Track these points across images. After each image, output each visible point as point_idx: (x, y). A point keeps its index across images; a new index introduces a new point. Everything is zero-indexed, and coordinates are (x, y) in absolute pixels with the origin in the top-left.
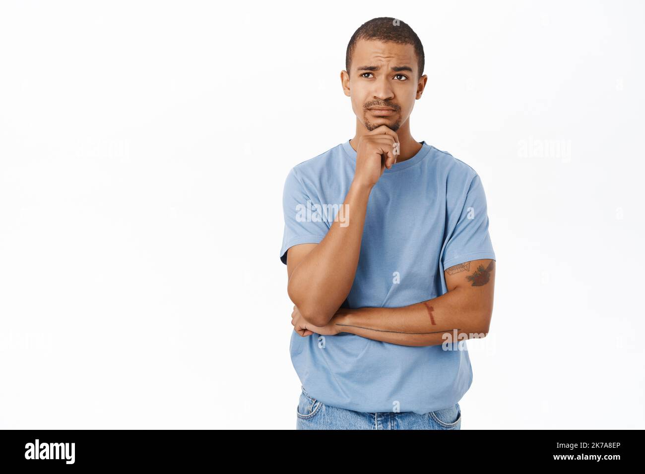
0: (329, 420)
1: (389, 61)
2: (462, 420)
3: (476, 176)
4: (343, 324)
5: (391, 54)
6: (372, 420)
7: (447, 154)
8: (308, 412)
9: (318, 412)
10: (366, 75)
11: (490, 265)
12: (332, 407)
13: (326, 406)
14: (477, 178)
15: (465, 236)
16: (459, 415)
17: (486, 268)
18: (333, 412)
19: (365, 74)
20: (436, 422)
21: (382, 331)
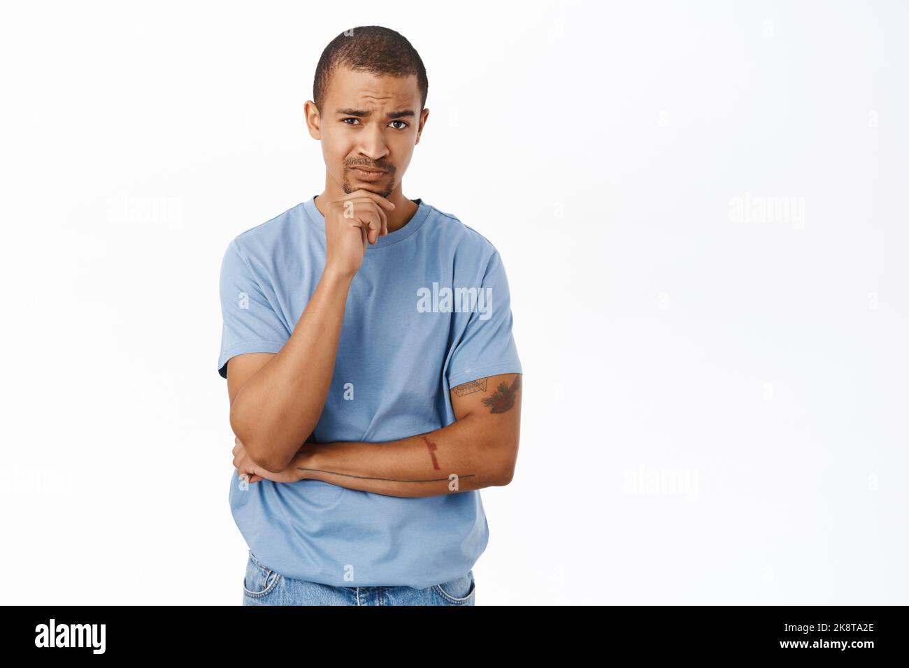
0: (290, 599)
1: (384, 104)
2: (476, 592)
3: (495, 253)
4: (308, 468)
5: (387, 93)
6: (352, 597)
7: (453, 218)
8: (261, 588)
9: (274, 588)
10: (349, 120)
11: (514, 383)
12: (295, 580)
13: (286, 578)
14: (497, 255)
15: (480, 341)
16: (472, 586)
17: (509, 386)
18: (296, 588)
19: (347, 119)
20: (441, 596)
21: (363, 478)
